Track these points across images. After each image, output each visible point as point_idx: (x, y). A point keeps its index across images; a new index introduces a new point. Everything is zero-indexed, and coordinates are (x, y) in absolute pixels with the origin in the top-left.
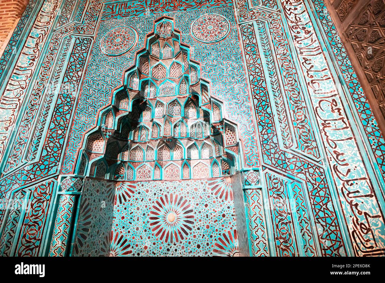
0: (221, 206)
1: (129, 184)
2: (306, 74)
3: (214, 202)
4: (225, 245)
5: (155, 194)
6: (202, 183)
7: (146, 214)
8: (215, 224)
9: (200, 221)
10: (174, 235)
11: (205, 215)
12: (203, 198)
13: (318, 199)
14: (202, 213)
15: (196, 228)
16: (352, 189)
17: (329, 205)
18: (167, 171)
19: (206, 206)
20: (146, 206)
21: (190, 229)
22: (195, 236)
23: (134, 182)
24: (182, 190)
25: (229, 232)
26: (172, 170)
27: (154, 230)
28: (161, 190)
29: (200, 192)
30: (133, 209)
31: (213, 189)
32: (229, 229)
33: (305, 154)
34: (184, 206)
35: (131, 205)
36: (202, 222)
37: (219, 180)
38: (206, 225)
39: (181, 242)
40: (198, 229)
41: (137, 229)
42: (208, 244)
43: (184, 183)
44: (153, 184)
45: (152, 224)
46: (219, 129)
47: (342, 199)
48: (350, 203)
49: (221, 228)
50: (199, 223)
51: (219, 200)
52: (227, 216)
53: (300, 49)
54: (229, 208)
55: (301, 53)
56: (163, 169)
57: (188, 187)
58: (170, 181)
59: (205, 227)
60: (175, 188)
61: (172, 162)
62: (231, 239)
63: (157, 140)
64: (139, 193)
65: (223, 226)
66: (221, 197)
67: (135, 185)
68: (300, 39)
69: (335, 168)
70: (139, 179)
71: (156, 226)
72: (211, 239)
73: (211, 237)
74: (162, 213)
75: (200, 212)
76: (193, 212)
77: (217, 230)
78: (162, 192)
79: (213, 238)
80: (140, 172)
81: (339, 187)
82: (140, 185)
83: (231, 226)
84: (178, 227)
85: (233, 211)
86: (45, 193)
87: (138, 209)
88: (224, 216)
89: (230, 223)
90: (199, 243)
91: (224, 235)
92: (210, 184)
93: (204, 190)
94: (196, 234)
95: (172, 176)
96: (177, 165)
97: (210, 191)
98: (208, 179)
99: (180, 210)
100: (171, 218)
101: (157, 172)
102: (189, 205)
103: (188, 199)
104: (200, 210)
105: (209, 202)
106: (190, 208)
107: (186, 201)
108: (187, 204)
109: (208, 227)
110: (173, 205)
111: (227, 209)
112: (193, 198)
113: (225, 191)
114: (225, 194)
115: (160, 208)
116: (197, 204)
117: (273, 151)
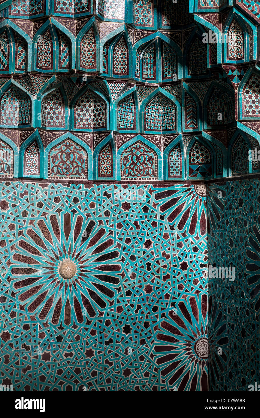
0: (180, 245)
3: (166, 236)
4: (182, 325)
5: (25, 214)
8: (165, 283)
9: (133, 276)
10: (72, 307)
11: (144, 264)
12: (142, 226)
14: (137, 261)
15: (123, 291)
18: (55, 157)
19: (148, 244)
21: (111, 294)
22: (120, 309)
24: (92, 206)
25: (192, 300)
26: (68, 156)
27: (23, 297)
28: (40, 205)
31: (164, 208)
32: (192, 294)
34: (98, 244)
36: (136, 280)
37: (178, 187)
38: (144, 285)
39: (89, 323)
40: (129, 293)
42: (146, 325)
43: (97, 191)
45: (18, 285)
49: (177, 290)
50: (132, 280)
51: (177, 231)
52: (190, 266)
54: (195, 249)
56: (45, 152)
57: (108, 201)
58: (64, 183)
59: (143, 291)
60: (76, 200)
61: (68, 135)
62: (195, 313)
63: (49, 75)
65: (181, 287)
66: (180, 227)
71: (28, 288)
72: (153, 314)
73: (155, 309)
74: (43, 259)
75: (133, 258)
76: (119, 258)
77: (167, 296)
78: (43, 210)
79: (159, 312)
83: (197, 287)
84: (83, 291)
85: (203, 256)
88: (184, 266)
89: (196, 282)
90: (129, 323)
91: (182, 306)
92: (158, 197)
93: (146, 209)
94: (122, 304)
95: (68, 169)
96: (84, 144)
97: (158, 211)
98: (156, 184)
99: (88, 252)
100: (68, 270)
101: (32, 159)
102: (109, 243)
103: (107, 227)
104: (133, 252)
105: (154, 236)
106: (111, 249)
107: (102, 232)
108: (104, 238)
109: (149, 289)
110: (71, 242)
111: (193, 253)
112: (119, 226)
113: (191, 214)
114: (189, 220)
115: (39, 248)
116: (128, 241)
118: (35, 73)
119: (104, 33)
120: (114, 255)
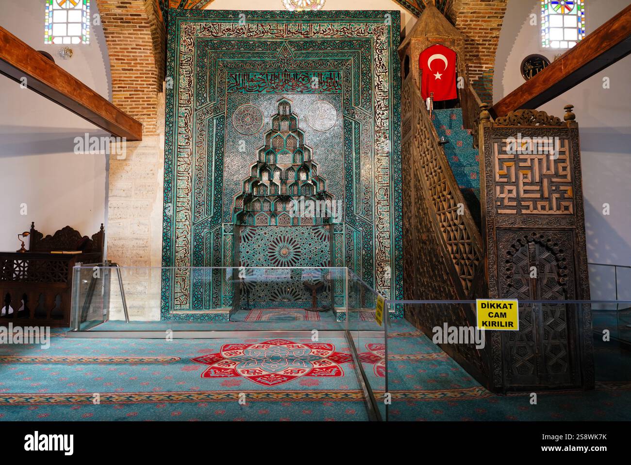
0: (321, 245)
1: (251, 228)
2: (376, 170)
3: (316, 242)
5: (271, 236)
6: (307, 229)
7: (266, 250)
8: (316, 257)
9: (305, 254)
10: (286, 263)
11: (309, 251)
12: (308, 239)
13: (366, 240)
16: (382, 235)
17: (371, 243)
18: (280, 219)
19: (310, 244)
20: (265, 244)
21: (298, 260)
23: (255, 227)
24: (292, 233)
25: (325, 262)
26: (285, 218)
27: (271, 260)
28: (276, 233)
29: (306, 235)
30: (256, 246)
31: (315, 233)
32: (325, 260)
33: (365, 218)
34: (294, 244)
35: (253, 243)
37: (320, 227)
40: (304, 260)
41: (259, 260)
43: (294, 229)
44: (270, 228)
45: (270, 257)
46: (323, 195)
47: (377, 240)
48: (380, 242)
49: (320, 259)
50: (305, 256)
51: (319, 240)
52: (324, 251)
53: (378, 150)
54: (326, 246)
55: (377, 154)
56: (277, 217)
57: (297, 232)
58: (283, 227)
59: (308, 259)
60: (287, 232)
61: (284, 212)
62: (326, 266)
63: (275, 196)
64: (259, 235)
65: (321, 258)
66: (321, 239)
67: (256, 229)
68: (379, 142)
69: (377, 226)
70: (258, 225)
71: (273, 257)
73: (312, 265)
74: (277, 249)
75: (305, 249)
76: (301, 249)
77: (316, 261)
78: (277, 234)
79: (314, 265)
80: (258, 219)
81: (377, 235)
82: (260, 229)
83: (326, 258)
85: (328, 248)
86: (219, 234)
87: (259, 246)
88: (322, 251)
89: (326, 256)
91: (321, 263)
92: (313, 230)
93: (309, 234)
94: (302, 263)
95: (284, 222)
96: (289, 215)
97: (313, 234)
98: (312, 226)
99: (291, 247)
100: (284, 252)
101: (273, 220)
102: (298, 244)
103: (297, 240)
104: (305, 247)
105: (312, 242)
106: (298, 246)
107: (295, 241)
108: (296, 243)
109: (310, 258)
110: (285, 244)
111: (325, 247)
112: (301, 239)
113: (324, 235)
114: (324, 237)
115: (276, 246)
116: (303, 244)
117: (350, 214)
118: (271, 196)
119: (289, 183)
120: (299, 248)
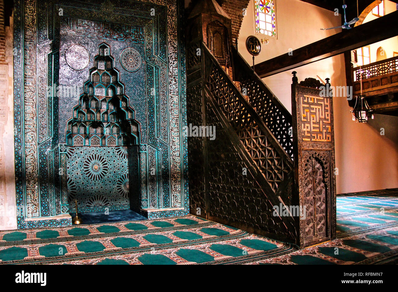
0: (122, 161)
1: (70, 148)
2: (170, 105)
3: (118, 159)
4: (123, 181)
5: (86, 154)
6: (112, 149)
7: (82, 166)
8: (119, 171)
9: (111, 169)
10: (97, 176)
11: (113, 166)
12: (113, 157)
13: (164, 157)
14: (112, 165)
15: (109, 173)
16: (175, 154)
17: (167, 159)
18: (92, 140)
19: (114, 161)
20: (81, 161)
21: (106, 173)
22: (108, 177)
23: (72, 147)
24: (101, 152)
25: (125, 175)
26: (95, 140)
27: (86, 174)
28: (89, 152)
29: (111, 153)
30: (74, 163)
31: (118, 152)
32: (125, 173)
33: (163, 141)
34: (102, 162)
35: (72, 160)
36: (112, 170)
37: (121, 147)
38: (114, 171)
39: (101, 180)
40: (110, 173)
41: (77, 174)
42: (114, 181)
43: (102, 148)
44: (85, 148)
45: (85, 171)
47: (171, 157)
48: (173, 159)
50: (111, 170)
51: (121, 158)
53: (171, 90)
54: (125, 162)
55: (171, 93)
56: (90, 139)
57: (105, 151)
58: (94, 147)
59: (113, 173)
60: (97, 151)
61: (95, 135)
62: (126, 178)
63: (90, 122)
64: (77, 153)
65: (122, 172)
66: (122, 157)
67: (73, 148)
68: (172, 84)
69: (171, 147)
70: (75, 145)
71: (87, 172)
72: (116, 178)
73: (116, 177)
74: (90, 165)
75: (111, 165)
76: (107, 165)
77: (119, 174)
78: (90, 153)
79: (117, 178)
80: (75, 140)
81: (171, 153)
82: (77, 149)
83: (126, 172)
84: (100, 172)
85: (127, 164)
87: (77, 163)
88: (123, 166)
89: (126, 170)
90: (110, 180)
91: (122, 176)
92: (116, 150)
93: (113, 153)
94: (109, 176)
95: (95, 143)
96: (99, 137)
97: (116, 153)
98: (116, 147)
99: (100, 163)
100: (96, 167)
101: (87, 141)
102: (105, 161)
103: (105, 157)
104: (111, 163)
105: (116, 159)
106: (106, 163)
107: (103, 158)
108: (104, 160)
109: (115, 172)
110: (97, 161)
111: (125, 163)
112: (107, 157)
113: (124, 154)
114: (124, 155)
115: (89, 162)
116: (109, 160)
117: (152, 138)
118: (87, 121)
119: (102, 112)
120: (106, 164)
